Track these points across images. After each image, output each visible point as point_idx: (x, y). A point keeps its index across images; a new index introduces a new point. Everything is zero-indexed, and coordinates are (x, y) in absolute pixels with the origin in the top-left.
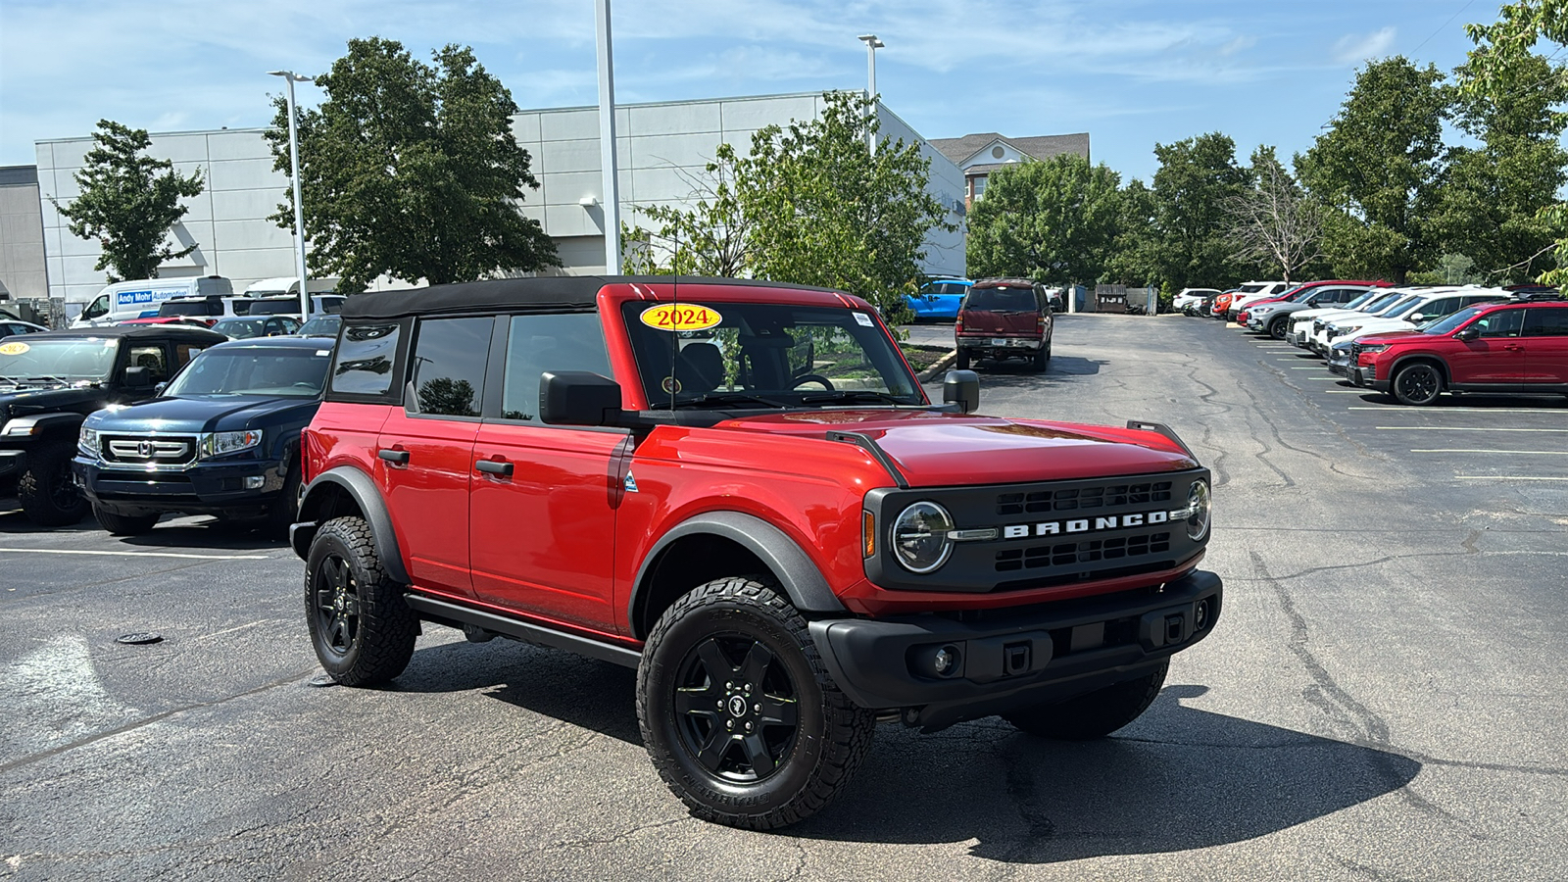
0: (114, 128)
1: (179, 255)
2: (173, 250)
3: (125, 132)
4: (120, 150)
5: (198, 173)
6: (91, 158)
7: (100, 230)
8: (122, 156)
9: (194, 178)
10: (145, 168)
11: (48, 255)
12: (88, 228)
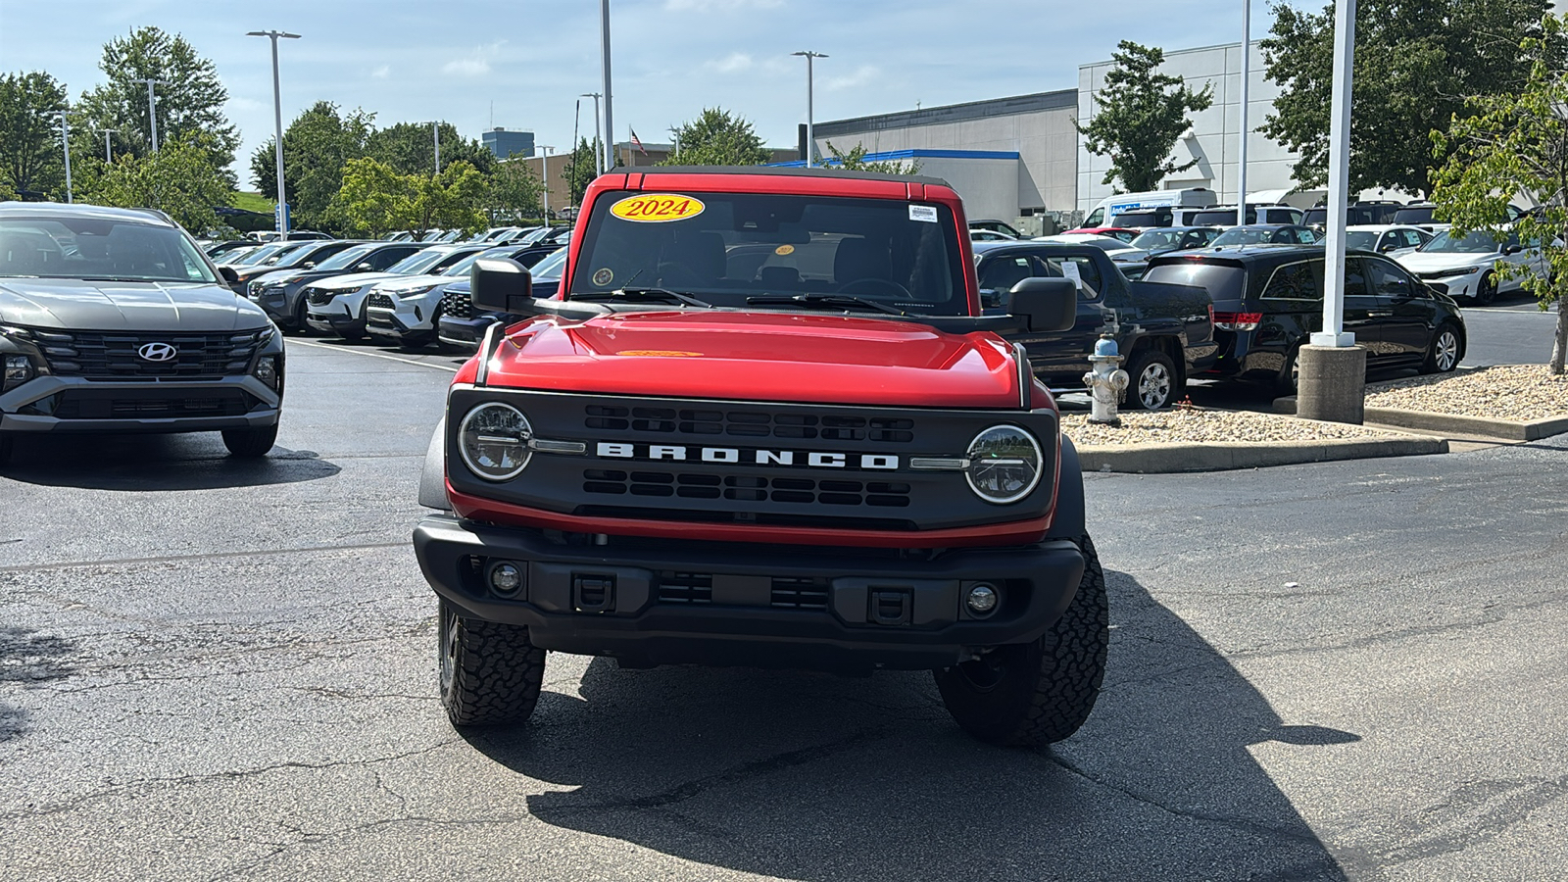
0: (1132, 48)
1: (1182, 169)
2: (1176, 164)
3: (1142, 51)
4: (1135, 68)
5: (1207, 87)
6: (1110, 80)
7: (1112, 146)
8: (1137, 75)
9: (1203, 92)
10: (1157, 85)
11: (1079, 171)
12: (1101, 145)
